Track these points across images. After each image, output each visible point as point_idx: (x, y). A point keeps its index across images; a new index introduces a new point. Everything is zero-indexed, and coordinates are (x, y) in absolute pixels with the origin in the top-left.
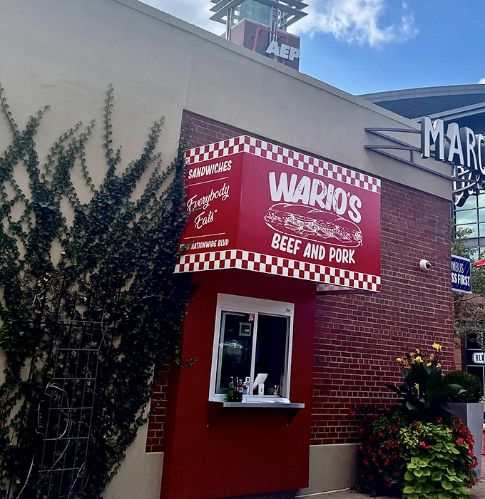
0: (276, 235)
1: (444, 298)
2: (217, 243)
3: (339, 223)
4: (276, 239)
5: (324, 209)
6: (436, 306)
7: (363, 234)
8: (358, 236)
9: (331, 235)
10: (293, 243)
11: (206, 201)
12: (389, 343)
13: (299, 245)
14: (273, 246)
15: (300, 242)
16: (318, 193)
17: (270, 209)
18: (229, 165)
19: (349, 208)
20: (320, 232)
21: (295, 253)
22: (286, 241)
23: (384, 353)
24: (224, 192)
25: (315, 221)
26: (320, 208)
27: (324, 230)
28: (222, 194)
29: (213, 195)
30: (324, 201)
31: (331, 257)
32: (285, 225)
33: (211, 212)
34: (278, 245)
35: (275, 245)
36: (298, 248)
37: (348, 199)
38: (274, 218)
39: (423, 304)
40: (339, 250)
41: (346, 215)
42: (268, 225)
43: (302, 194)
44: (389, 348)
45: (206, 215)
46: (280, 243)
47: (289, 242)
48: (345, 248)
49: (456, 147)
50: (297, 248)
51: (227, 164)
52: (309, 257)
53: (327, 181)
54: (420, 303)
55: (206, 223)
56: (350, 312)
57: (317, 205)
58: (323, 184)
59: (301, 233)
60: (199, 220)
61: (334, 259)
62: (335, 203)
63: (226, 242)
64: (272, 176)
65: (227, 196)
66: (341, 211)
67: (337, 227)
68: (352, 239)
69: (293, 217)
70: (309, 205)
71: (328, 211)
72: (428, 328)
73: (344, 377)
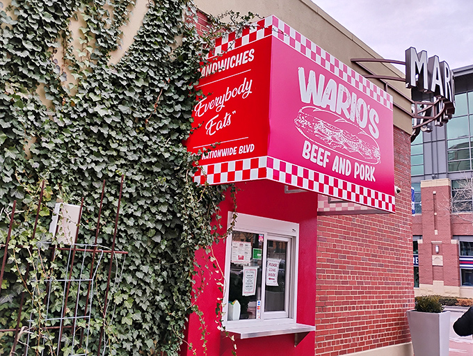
0: (307, 143)
1: (407, 220)
2: (237, 150)
3: (362, 137)
4: (307, 148)
5: (349, 120)
6: (402, 227)
7: (381, 151)
8: (377, 153)
9: (355, 149)
10: (323, 154)
11: (220, 102)
12: (369, 260)
13: (328, 157)
14: (304, 155)
15: (329, 154)
16: (344, 101)
17: (300, 111)
18: (250, 55)
19: (369, 122)
20: (346, 144)
21: (325, 166)
22: (316, 151)
23: (366, 269)
24: (246, 88)
25: (342, 131)
26: (346, 118)
27: (350, 143)
28: (243, 91)
29: (230, 94)
30: (349, 110)
31: (356, 173)
32: (315, 132)
33: (227, 114)
34: (309, 154)
35: (306, 154)
36: (328, 161)
37: (369, 112)
38: (304, 122)
39: (393, 225)
40: (362, 166)
41: (367, 129)
42: (299, 129)
43: (330, 99)
44: (369, 265)
45: (221, 118)
46: (310, 152)
47: (320, 153)
48: (367, 164)
49: (437, 78)
50: (326, 160)
51: (247, 55)
52: (337, 171)
53: (351, 89)
54: (391, 224)
55: (221, 127)
56: (340, 232)
57: (343, 115)
58: (347, 91)
59: (330, 144)
60: (211, 126)
61: (358, 175)
62: (358, 115)
63: (251, 148)
64: (301, 71)
65: (249, 92)
66: (363, 124)
67: (360, 141)
68: (372, 155)
69: (322, 124)
70: (335, 113)
71: (352, 122)
72: (396, 246)
73: (336, 293)
